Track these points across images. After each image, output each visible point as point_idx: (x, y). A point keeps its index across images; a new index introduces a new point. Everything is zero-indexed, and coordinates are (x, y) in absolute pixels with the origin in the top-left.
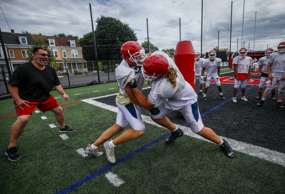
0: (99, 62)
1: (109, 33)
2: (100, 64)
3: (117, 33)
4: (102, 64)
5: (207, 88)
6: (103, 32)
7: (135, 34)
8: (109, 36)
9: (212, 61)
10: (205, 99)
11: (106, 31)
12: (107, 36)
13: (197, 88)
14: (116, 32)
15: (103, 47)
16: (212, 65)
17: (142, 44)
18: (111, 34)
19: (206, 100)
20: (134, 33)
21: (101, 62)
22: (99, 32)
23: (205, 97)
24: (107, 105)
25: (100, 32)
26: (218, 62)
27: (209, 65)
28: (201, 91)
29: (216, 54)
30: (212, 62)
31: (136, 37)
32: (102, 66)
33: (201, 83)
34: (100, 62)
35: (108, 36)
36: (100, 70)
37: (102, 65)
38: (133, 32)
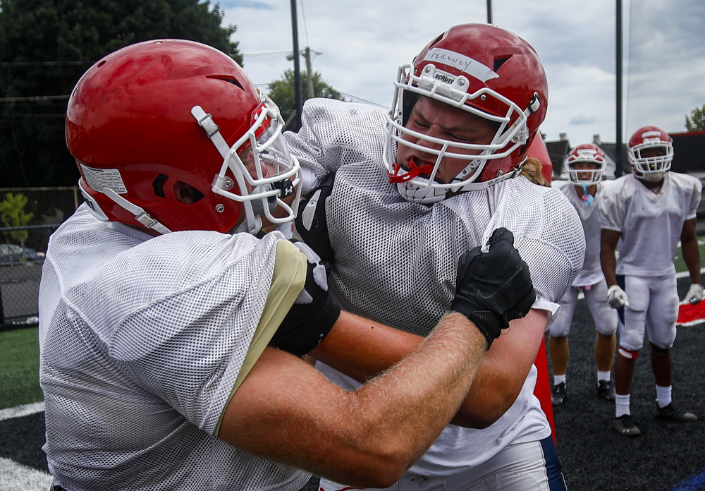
0: (10, 196)
1: (78, 27)
2: (16, 206)
3: (123, 24)
4: (27, 209)
5: (629, 356)
6: (39, 21)
7: (231, 31)
8: (75, 43)
9: (654, 185)
10: (627, 426)
11: (59, 14)
12: (60, 40)
13: (583, 359)
14: (116, 21)
15: (37, 108)
16: (654, 210)
17: (272, 86)
18: (87, 33)
19: (633, 436)
20: (224, 25)
21: (25, 193)
22: (15, 17)
23: (625, 416)
24: (20, 470)
25: (21, 18)
26: (687, 194)
27: (640, 212)
28: (605, 376)
29: (670, 145)
30: (651, 195)
31: (235, 45)
32: (27, 218)
33: (602, 327)
34: (19, 197)
35: (69, 41)
36: (19, 244)
37: (26, 213)
38: (217, 20)
